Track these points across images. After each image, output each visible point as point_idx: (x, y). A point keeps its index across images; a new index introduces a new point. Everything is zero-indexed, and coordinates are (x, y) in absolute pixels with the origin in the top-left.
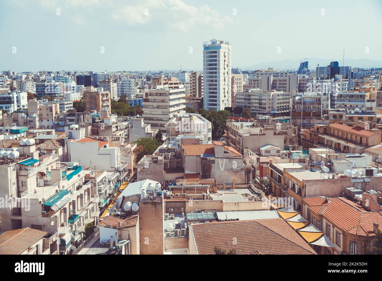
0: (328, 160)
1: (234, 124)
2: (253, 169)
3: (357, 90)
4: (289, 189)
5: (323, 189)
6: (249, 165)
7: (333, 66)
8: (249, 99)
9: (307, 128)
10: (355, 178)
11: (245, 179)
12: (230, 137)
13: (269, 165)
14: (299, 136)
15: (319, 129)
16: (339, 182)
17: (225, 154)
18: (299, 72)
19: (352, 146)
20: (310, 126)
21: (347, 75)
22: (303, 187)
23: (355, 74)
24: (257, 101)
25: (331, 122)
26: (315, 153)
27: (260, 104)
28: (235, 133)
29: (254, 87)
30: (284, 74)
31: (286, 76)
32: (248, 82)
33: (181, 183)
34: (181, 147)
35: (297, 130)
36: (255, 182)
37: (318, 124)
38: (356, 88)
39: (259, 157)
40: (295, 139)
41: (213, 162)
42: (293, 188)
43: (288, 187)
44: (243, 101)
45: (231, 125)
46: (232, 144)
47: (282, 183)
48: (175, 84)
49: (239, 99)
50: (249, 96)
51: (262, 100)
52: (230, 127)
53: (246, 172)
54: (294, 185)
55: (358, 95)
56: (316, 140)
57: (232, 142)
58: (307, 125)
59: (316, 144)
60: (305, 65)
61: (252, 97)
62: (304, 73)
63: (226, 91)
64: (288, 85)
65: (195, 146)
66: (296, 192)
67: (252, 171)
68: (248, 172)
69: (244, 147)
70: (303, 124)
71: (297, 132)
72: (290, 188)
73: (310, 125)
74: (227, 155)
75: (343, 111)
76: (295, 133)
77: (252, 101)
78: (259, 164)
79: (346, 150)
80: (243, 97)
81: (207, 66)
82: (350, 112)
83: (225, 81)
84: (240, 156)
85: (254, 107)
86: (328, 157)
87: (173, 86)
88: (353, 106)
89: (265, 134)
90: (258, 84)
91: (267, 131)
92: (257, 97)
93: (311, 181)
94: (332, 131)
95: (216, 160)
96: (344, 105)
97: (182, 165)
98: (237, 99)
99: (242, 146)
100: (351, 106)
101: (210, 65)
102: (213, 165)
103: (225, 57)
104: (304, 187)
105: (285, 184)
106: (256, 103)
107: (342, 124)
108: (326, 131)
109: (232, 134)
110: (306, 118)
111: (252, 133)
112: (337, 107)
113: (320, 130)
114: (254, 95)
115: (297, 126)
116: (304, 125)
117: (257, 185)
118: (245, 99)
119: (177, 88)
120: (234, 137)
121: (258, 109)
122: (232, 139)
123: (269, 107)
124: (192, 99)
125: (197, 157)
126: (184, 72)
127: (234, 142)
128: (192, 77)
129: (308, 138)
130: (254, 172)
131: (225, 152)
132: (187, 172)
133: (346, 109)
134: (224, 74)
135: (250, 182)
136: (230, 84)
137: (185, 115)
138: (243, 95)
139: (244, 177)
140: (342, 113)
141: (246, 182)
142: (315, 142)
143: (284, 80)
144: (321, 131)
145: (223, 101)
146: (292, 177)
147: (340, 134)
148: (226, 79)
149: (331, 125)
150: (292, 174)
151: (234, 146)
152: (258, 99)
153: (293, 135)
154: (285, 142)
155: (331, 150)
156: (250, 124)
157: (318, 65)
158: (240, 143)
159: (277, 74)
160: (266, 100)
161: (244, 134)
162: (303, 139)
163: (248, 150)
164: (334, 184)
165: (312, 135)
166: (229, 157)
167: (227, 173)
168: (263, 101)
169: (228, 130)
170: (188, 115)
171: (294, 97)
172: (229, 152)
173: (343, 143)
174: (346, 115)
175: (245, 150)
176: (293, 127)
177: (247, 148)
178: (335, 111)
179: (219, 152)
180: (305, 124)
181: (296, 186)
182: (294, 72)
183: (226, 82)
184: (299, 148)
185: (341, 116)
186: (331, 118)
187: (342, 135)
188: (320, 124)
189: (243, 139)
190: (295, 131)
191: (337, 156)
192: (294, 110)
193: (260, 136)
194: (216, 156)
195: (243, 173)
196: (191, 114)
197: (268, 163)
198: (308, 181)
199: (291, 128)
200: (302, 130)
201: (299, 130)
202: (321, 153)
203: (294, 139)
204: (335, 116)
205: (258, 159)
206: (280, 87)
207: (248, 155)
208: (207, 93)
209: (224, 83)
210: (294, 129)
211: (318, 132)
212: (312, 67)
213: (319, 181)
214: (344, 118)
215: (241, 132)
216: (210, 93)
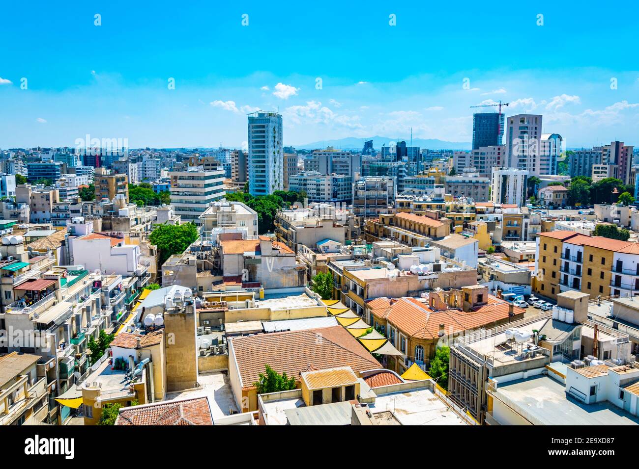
0: (393, 255)
1: (285, 215)
2: (307, 268)
3: (426, 174)
4: (349, 291)
5: (387, 289)
6: (303, 264)
7: (399, 147)
8: (305, 185)
9: (371, 219)
10: (422, 275)
11: (298, 281)
12: (282, 231)
13: (327, 263)
14: (362, 227)
15: (385, 219)
16: (405, 280)
17: (274, 251)
18: (364, 153)
19: (420, 238)
20: (374, 216)
21: (416, 157)
22: (365, 287)
23: (424, 156)
24: (315, 187)
25: (398, 211)
26: (379, 247)
27: (318, 190)
28: (287, 225)
29: (311, 170)
30: (346, 155)
31: (348, 157)
32: (303, 164)
33: (219, 289)
34: (219, 244)
35: (359, 221)
36: (310, 284)
37: (384, 213)
38: (425, 172)
39: (315, 254)
40: (358, 231)
41: (259, 261)
42: (355, 290)
43: (348, 288)
44: (298, 186)
45: (281, 215)
46: (282, 239)
47: (342, 284)
48: (213, 165)
49: (293, 184)
50: (305, 180)
51: (319, 185)
52: (281, 218)
53: (299, 272)
54: (355, 286)
55: (427, 180)
56: (382, 232)
57: (283, 237)
58: (371, 214)
59: (381, 237)
60: (369, 144)
61: (308, 182)
62: (369, 153)
63: (277, 174)
64: (350, 168)
65: (235, 242)
66: (358, 293)
67: (306, 271)
68: (301, 272)
69: (298, 242)
70: (367, 213)
71: (360, 223)
72: (351, 289)
73: (374, 214)
74: (276, 252)
75: (411, 198)
76: (357, 225)
77: (308, 186)
78: (316, 262)
79: (414, 242)
80: (297, 182)
81: (253, 143)
82: (419, 199)
83: (275, 163)
84: (292, 253)
85: (311, 193)
86: (393, 252)
87: (211, 167)
88: (422, 193)
89: (322, 227)
90: (315, 166)
91: (325, 223)
92: (314, 182)
93: (374, 280)
94: (399, 221)
95: (262, 258)
96: (412, 192)
97: (220, 266)
98: (291, 184)
99: (296, 241)
100: (420, 193)
101: (256, 142)
102: (258, 265)
103: (275, 132)
104: (367, 287)
105: (346, 285)
106: (313, 189)
107: (409, 213)
108: (393, 222)
109: (284, 227)
110: (371, 207)
111: (308, 225)
112: (406, 194)
113: (385, 221)
114: (311, 180)
115: (360, 216)
116: (367, 215)
117: (313, 288)
118: (300, 184)
119: (215, 169)
120: (286, 231)
121: (315, 196)
122: (284, 232)
123: (329, 194)
124: (235, 184)
125: (239, 256)
126: (225, 150)
127: (285, 237)
128: (234, 156)
129: (373, 230)
130: (309, 271)
131: (274, 249)
132: (226, 274)
133: (414, 196)
134: (274, 153)
135: (305, 285)
136: (282, 165)
137: (224, 204)
138: (297, 179)
139: (298, 279)
140: (409, 200)
141: (300, 285)
142: (380, 234)
143: (346, 162)
144: (387, 221)
145: (273, 187)
146: (353, 276)
147: (408, 225)
148: (277, 159)
149: (398, 215)
150: (352, 272)
151: (286, 241)
152: (315, 184)
153: (355, 227)
154: (346, 235)
155: (397, 243)
156: (306, 214)
157: (384, 145)
158: (293, 238)
159: (338, 154)
160: (324, 185)
161: (297, 226)
162: (367, 231)
163: (303, 245)
164: (399, 283)
165: (377, 227)
166: (279, 255)
167: (275, 275)
168: (321, 187)
169: (278, 222)
170: (228, 203)
171: (356, 181)
172: (278, 248)
173: (411, 235)
174: (414, 203)
175: (299, 246)
176: (355, 217)
177: (302, 244)
178: (402, 198)
179: (266, 249)
180: (369, 213)
181: (358, 287)
182: (358, 153)
183: (277, 164)
184: (362, 243)
185: (409, 204)
186: (398, 206)
187: (410, 226)
188: (386, 213)
189: (296, 233)
190: (358, 223)
191: (403, 251)
192: (356, 197)
193: (317, 229)
194: (262, 255)
195: (296, 273)
196: (232, 203)
197: (325, 261)
198: (371, 281)
199: (353, 218)
200: (365, 220)
201: (362, 221)
202: (386, 247)
203: (356, 232)
204: (402, 204)
205: (315, 257)
206: (341, 170)
207: (303, 252)
208: (253, 176)
209: (273, 164)
210: (357, 220)
211: (384, 223)
212: (377, 147)
213: (383, 280)
214: (412, 207)
215: (293, 224)
216: (257, 176)
